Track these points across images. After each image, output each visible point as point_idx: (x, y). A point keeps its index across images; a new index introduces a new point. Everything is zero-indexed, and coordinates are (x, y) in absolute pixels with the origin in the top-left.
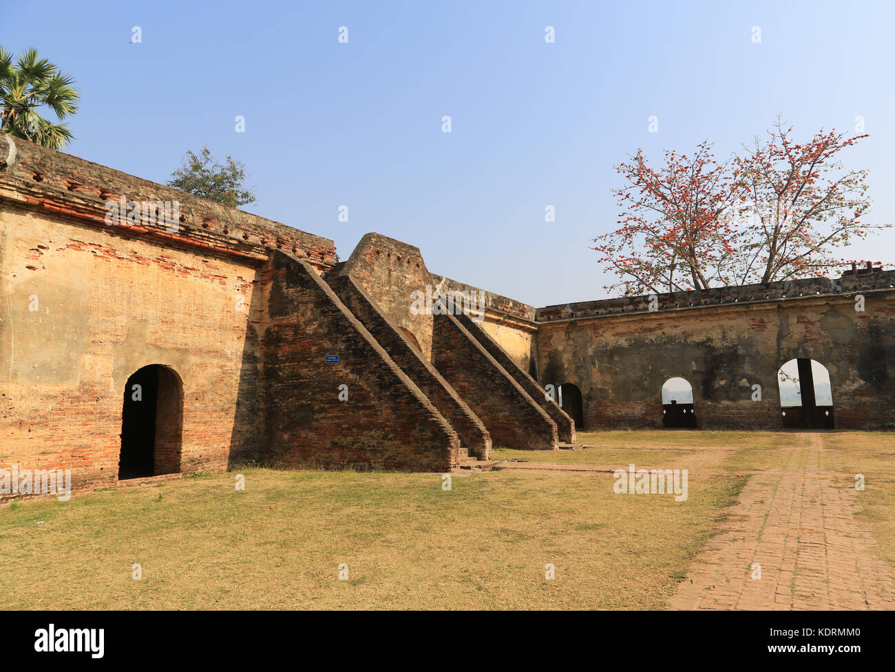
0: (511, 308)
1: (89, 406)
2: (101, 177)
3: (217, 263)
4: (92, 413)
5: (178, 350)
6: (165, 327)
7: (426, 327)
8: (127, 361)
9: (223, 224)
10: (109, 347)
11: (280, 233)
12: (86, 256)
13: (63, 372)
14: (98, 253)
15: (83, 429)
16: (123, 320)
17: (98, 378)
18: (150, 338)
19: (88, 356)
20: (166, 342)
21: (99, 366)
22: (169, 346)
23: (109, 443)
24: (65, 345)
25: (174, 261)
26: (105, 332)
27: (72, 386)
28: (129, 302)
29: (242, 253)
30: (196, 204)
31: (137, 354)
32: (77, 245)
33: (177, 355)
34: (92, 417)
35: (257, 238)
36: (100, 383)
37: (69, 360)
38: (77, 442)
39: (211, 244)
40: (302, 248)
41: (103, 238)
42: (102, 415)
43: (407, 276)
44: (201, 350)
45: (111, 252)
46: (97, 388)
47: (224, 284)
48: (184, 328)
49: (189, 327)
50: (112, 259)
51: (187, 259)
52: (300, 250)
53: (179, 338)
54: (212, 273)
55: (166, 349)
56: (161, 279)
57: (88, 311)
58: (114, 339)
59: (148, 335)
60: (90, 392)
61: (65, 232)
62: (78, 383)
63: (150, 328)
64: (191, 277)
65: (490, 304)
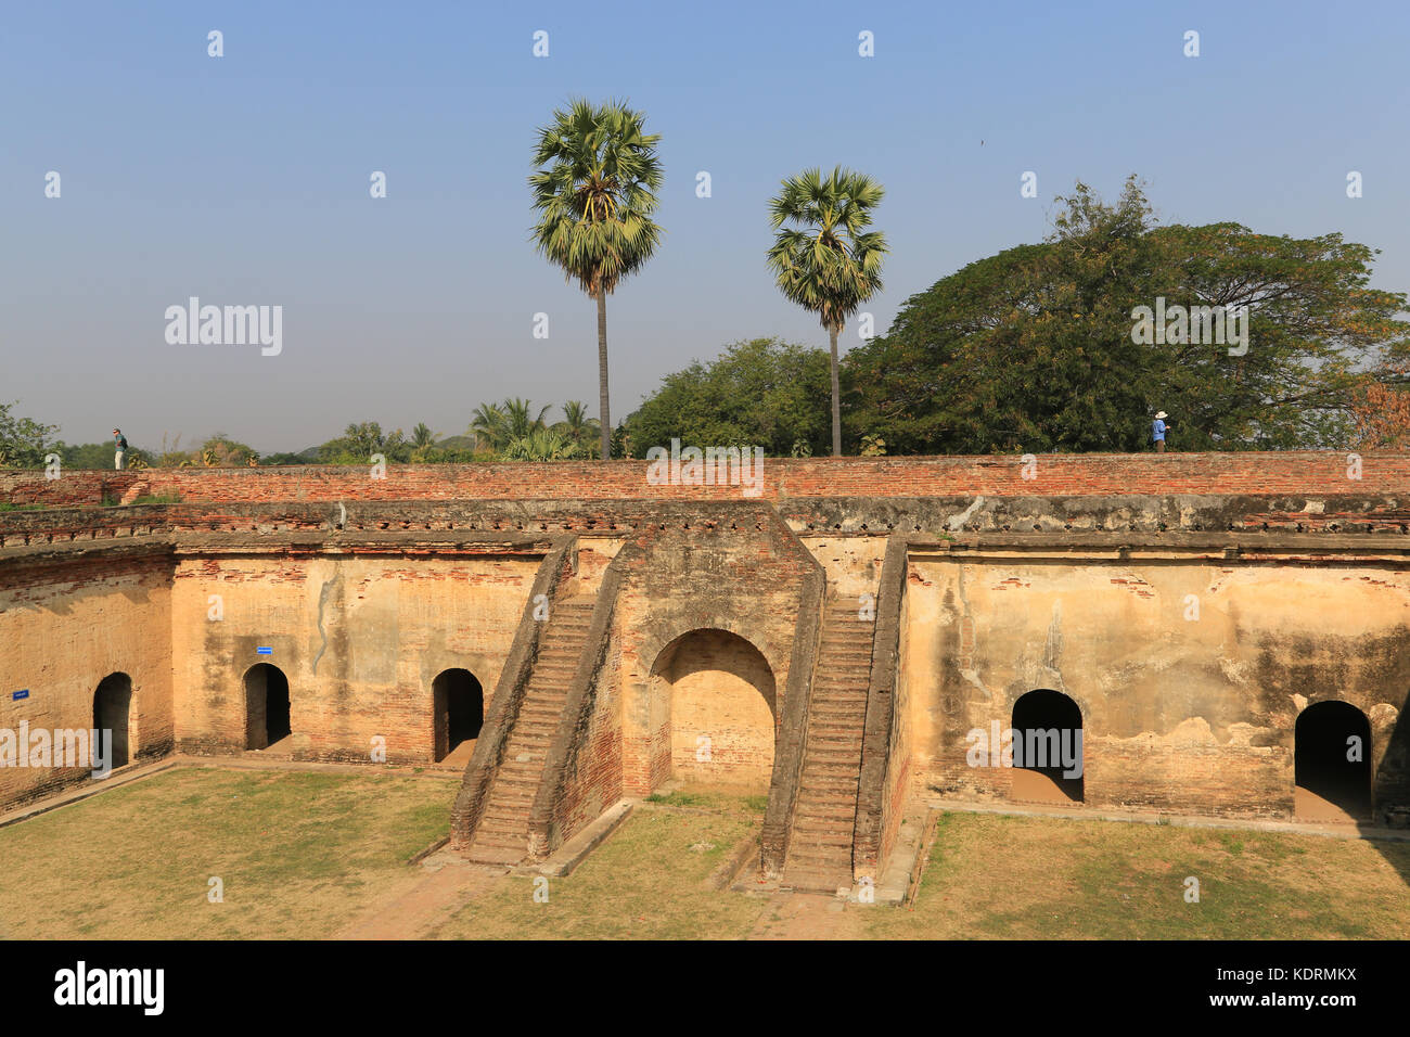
0: (1314, 516)
1: (404, 702)
2: (401, 512)
3: (511, 564)
4: (407, 708)
5: (475, 655)
6: (461, 634)
7: (777, 623)
8: (430, 666)
9: (516, 521)
10: (416, 655)
11: (590, 512)
12: (395, 581)
13: (386, 675)
14: (404, 577)
15: (401, 720)
16: (425, 632)
17: (410, 681)
18: (449, 646)
19: (401, 663)
20: (463, 648)
21: (410, 671)
22: (466, 651)
23: (422, 733)
24: (385, 654)
25: (466, 571)
26: (412, 643)
27: (392, 686)
28: (429, 615)
29: (524, 552)
30: (485, 509)
31: (437, 661)
32: (388, 575)
33: (473, 659)
34: (408, 711)
35: (558, 526)
36: (412, 684)
37: (388, 666)
38: (400, 729)
39: (488, 551)
40: (625, 521)
41: (406, 563)
42: (416, 710)
43: (729, 551)
44: (497, 654)
45: (413, 574)
46: (410, 688)
47: (519, 584)
48: (479, 633)
49: (483, 632)
50: (414, 580)
51: (477, 567)
52: (622, 526)
53: (474, 643)
54: (506, 575)
55: (462, 654)
56: (455, 592)
57: (399, 626)
58: (419, 648)
59: (447, 642)
60: (405, 691)
61: (380, 565)
62: (396, 684)
63: (448, 637)
64: (484, 584)
65: (1186, 521)
